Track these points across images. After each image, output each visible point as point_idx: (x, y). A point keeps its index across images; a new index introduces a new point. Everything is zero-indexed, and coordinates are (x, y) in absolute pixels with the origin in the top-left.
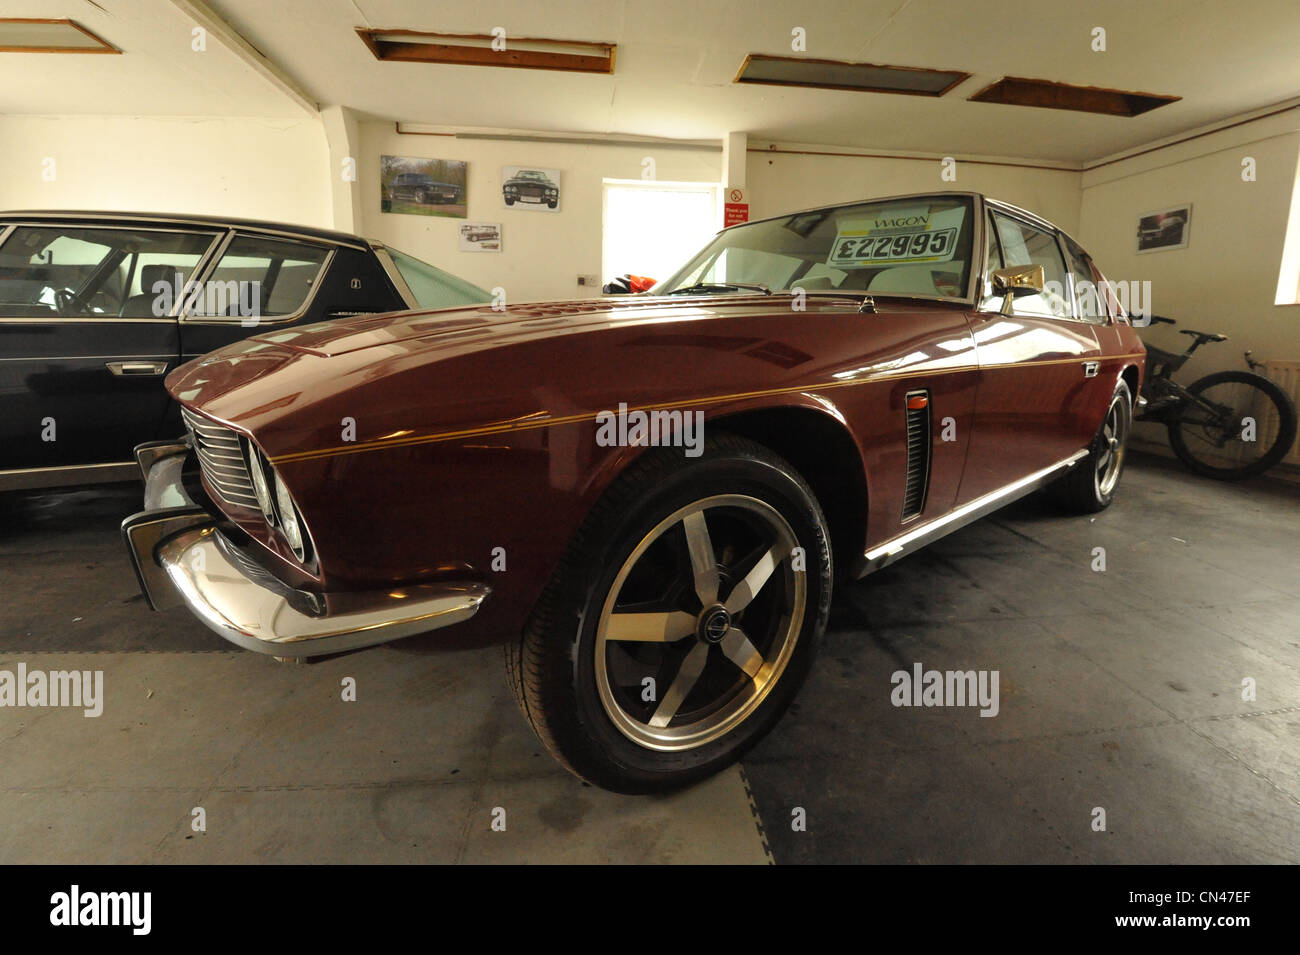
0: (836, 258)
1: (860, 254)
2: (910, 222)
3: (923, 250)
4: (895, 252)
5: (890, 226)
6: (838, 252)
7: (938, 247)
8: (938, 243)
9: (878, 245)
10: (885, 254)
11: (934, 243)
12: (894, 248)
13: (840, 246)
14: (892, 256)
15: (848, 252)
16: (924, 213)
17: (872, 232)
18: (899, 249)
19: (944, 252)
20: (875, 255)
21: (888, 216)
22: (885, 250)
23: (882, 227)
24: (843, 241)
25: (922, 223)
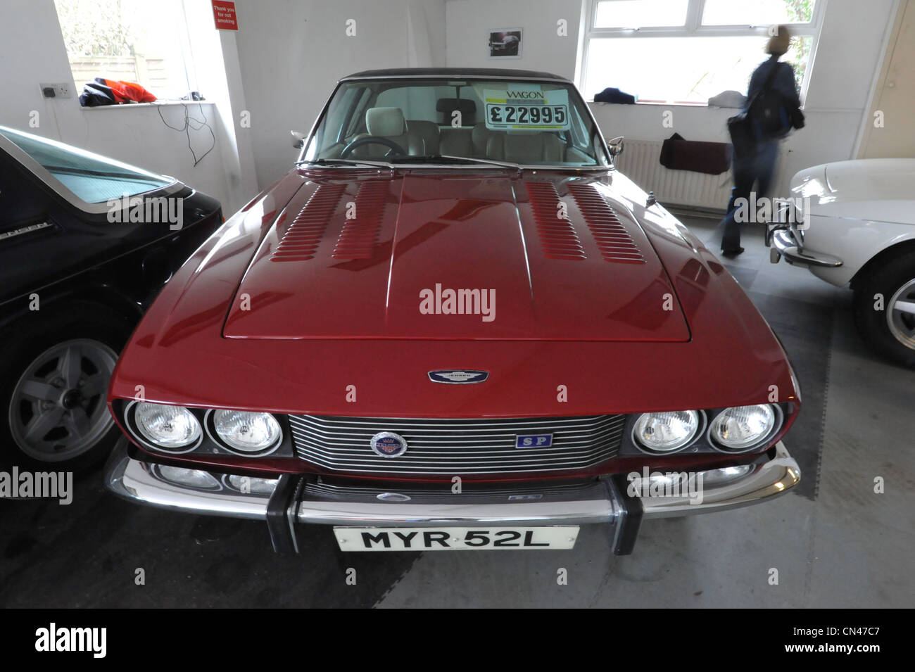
0: (491, 121)
1: (508, 119)
2: (533, 95)
3: (550, 120)
4: (533, 120)
5: (519, 98)
6: (491, 116)
7: (560, 119)
8: (559, 116)
9: (520, 114)
10: (526, 121)
11: (557, 115)
12: (531, 117)
13: (490, 112)
14: (531, 123)
15: (498, 117)
16: (537, 88)
17: (508, 100)
18: (535, 118)
19: (564, 123)
20: (520, 122)
21: (514, 88)
22: (526, 118)
23: (513, 97)
24: (490, 107)
25: (540, 98)
